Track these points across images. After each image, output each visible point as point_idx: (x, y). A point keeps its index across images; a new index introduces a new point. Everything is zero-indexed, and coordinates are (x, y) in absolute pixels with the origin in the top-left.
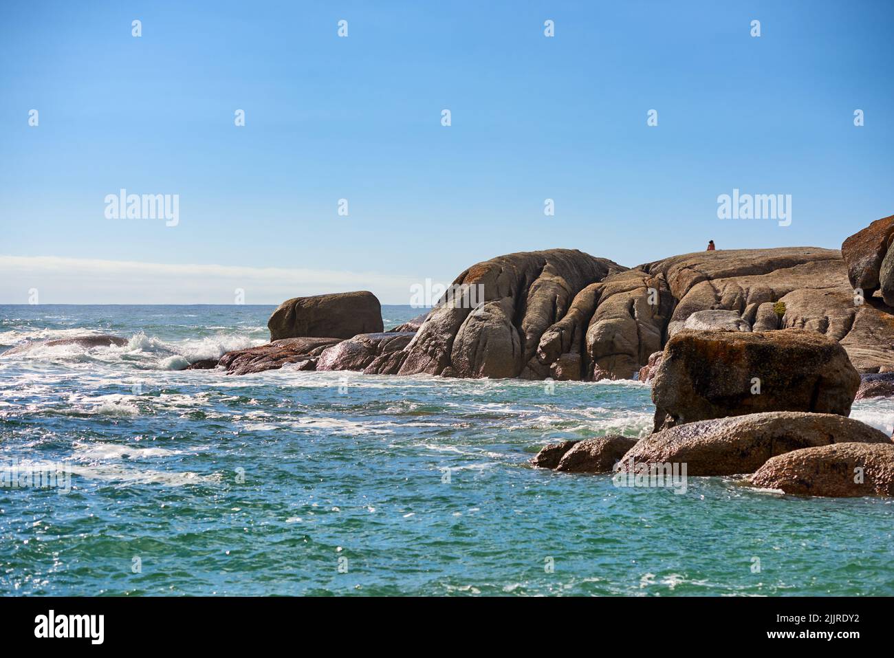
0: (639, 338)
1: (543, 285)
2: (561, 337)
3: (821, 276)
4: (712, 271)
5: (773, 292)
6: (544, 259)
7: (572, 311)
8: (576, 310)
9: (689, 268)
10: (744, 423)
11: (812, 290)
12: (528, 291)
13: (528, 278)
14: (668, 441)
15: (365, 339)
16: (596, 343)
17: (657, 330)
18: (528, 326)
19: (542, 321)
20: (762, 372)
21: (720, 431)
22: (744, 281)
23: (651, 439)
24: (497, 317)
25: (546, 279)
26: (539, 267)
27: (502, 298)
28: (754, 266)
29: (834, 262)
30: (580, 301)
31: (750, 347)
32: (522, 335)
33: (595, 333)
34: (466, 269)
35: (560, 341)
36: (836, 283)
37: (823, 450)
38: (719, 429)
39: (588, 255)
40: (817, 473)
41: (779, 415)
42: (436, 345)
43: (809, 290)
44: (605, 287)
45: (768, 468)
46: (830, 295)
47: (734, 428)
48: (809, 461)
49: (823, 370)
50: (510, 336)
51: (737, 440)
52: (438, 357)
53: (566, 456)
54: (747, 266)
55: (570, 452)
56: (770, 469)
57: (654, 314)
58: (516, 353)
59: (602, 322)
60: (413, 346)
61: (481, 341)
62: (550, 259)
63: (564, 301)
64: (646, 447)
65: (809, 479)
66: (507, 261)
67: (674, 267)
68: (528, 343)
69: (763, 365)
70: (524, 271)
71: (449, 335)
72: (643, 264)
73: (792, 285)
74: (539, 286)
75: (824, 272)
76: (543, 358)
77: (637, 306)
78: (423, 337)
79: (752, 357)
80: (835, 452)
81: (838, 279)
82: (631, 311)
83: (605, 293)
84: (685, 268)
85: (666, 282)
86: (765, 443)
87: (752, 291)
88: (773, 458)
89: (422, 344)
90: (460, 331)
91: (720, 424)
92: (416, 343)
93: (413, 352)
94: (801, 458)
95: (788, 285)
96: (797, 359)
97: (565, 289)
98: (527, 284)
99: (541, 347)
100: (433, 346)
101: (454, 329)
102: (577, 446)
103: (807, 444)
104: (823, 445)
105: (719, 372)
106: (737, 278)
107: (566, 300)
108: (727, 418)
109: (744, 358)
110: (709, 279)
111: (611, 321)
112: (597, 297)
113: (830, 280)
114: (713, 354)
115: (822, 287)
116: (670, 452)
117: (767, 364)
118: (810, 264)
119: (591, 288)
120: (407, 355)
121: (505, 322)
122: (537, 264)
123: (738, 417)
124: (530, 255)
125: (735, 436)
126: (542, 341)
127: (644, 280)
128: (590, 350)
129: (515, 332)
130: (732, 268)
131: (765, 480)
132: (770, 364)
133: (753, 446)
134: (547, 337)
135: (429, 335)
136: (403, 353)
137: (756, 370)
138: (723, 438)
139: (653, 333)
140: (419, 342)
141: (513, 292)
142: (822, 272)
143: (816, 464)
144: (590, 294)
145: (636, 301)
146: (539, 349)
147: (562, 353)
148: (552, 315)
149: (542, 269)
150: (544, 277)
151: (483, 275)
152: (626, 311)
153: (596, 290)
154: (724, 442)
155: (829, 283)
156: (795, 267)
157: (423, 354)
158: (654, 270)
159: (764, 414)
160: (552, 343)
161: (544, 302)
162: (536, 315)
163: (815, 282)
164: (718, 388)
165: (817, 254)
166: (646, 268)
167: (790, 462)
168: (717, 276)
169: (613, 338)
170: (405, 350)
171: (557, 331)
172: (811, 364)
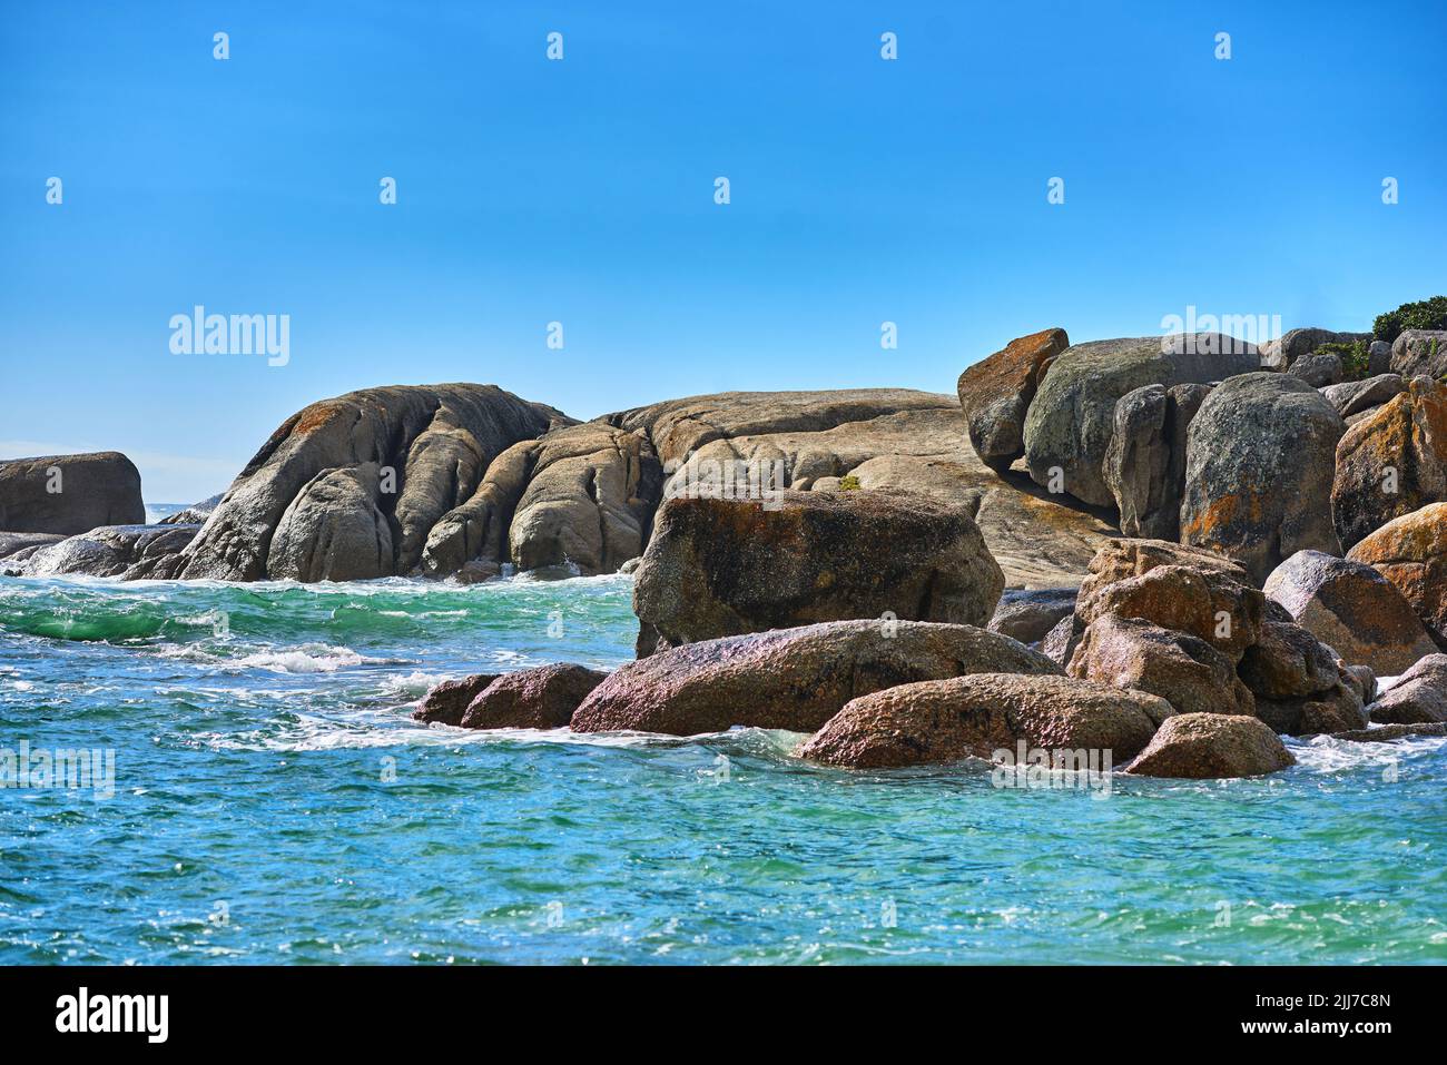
0: (604, 536)
1: (433, 443)
2: (465, 531)
3: (920, 436)
4: (732, 423)
5: (837, 460)
6: (436, 398)
7: (485, 488)
8: (492, 485)
9: (692, 417)
10: (803, 639)
11: (905, 457)
12: (408, 452)
13: (407, 430)
14: (666, 671)
15: (112, 534)
16: (527, 542)
17: (636, 523)
18: (406, 513)
19: (431, 503)
20: (832, 559)
21: (759, 654)
22: (787, 441)
23: (634, 669)
24: (351, 495)
25: (438, 432)
26: (427, 412)
27: (360, 463)
28: (806, 417)
29: (943, 413)
30: (500, 471)
31: (811, 516)
32: (396, 527)
33: (525, 525)
34: (297, 412)
35: (463, 539)
36: (947, 448)
37: (946, 686)
38: (757, 649)
39: (514, 397)
40: (936, 726)
41: (866, 624)
42: (241, 544)
43: (900, 457)
44: (544, 448)
45: (847, 716)
46: (937, 467)
47: (785, 648)
48: (923, 704)
49: (939, 558)
50: (373, 529)
51: (790, 669)
52: (243, 566)
53: (477, 700)
54: (793, 416)
55: (486, 693)
56: (851, 719)
57: (631, 495)
58: (384, 559)
59: (537, 507)
60: (198, 546)
61: (321, 539)
62: (446, 399)
63: (470, 471)
64: (626, 682)
65: (920, 736)
66: (370, 399)
67: (666, 417)
68: (405, 542)
69: (834, 549)
70: (401, 419)
71: (265, 527)
72: (610, 413)
73: (871, 450)
74: (426, 444)
75: (926, 429)
76: (434, 568)
77: (601, 480)
78: (216, 529)
79: (814, 533)
80: (968, 689)
81: (949, 442)
82: (590, 489)
83: (544, 457)
84: (685, 418)
85: (651, 442)
86: (840, 676)
87: (801, 457)
88: (857, 700)
89: (215, 541)
90: (285, 519)
91: (761, 642)
92: (203, 541)
93: (199, 557)
94: (907, 699)
95: (864, 449)
96: (894, 538)
97: (472, 450)
98: (406, 441)
99: (429, 548)
100: (234, 546)
101: (274, 517)
102: (497, 683)
103: (917, 676)
104: (945, 678)
105: (755, 559)
106: (775, 436)
107: (475, 469)
108: (772, 632)
109: (800, 535)
110: (727, 436)
111: (555, 504)
112: (530, 464)
113: (937, 442)
114: (744, 527)
115: (922, 452)
116: (669, 692)
117: (841, 547)
118: (902, 414)
119: (518, 449)
120: (187, 562)
121: (364, 503)
122: (424, 405)
123: (792, 630)
124: (411, 390)
125: (786, 663)
126: (430, 539)
127: (612, 437)
128: (516, 555)
129: (383, 523)
130: (767, 419)
131: (841, 738)
132: (846, 546)
133: (819, 680)
134: (440, 532)
135: (228, 526)
136: (181, 558)
137: (822, 556)
138: (765, 667)
139: (627, 528)
140: (210, 539)
141: (381, 454)
142: (923, 429)
143: (932, 710)
144: (519, 458)
145: (598, 471)
146: (426, 553)
147: (466, 560)
148: (449, 494)
149: (433, 415)
150: (437, 428)
151: (326, 422)
152: (581, 489)
153: (527, 453)
154: (766, 672)
155: (935, 447)
156: (875, 420)
157: (216, 560)
158: (629, 423)
159: (838, 623)
160: (449, 542)
161: (435, 472)
162: (421, 493)
163: (910, 443)
164: (754, 587)
165: (913, 399)
166: (616, 420)
167: (888, 707)
168: (741, 432)
169: (558, 533)
170: (183, 553)
171: (458, 521)
172: (919, 549)
